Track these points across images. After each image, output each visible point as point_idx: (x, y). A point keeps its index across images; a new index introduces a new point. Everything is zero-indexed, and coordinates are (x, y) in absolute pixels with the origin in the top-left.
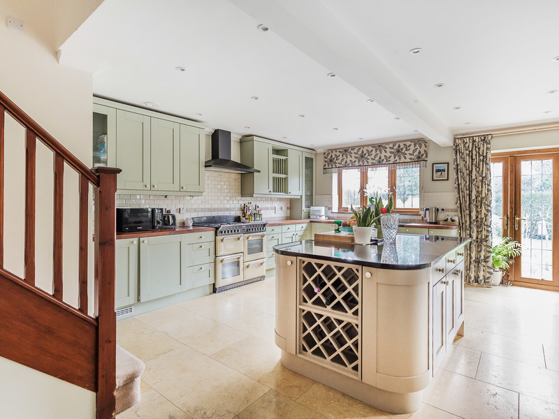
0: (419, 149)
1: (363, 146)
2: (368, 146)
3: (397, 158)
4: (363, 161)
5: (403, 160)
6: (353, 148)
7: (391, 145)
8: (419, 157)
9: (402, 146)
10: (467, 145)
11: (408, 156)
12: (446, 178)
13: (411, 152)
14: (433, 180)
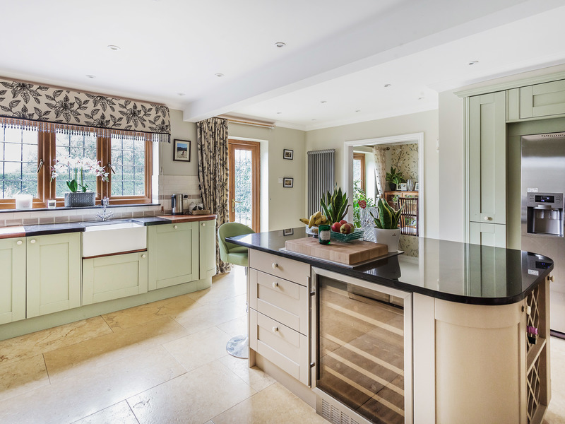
0: (162, 117)
1: (69, 90)
2: (79, 91)
3: (131, 123)
4: (66, 116)
5: (140, 127)
6: (44, 87)
7: (122, 102)
8: (162, 129)
9: (139, 108)
10: (210, 125)
11: (148, 124)
12: (188, 159)
13: (152, 118)
14: (174, 160)
